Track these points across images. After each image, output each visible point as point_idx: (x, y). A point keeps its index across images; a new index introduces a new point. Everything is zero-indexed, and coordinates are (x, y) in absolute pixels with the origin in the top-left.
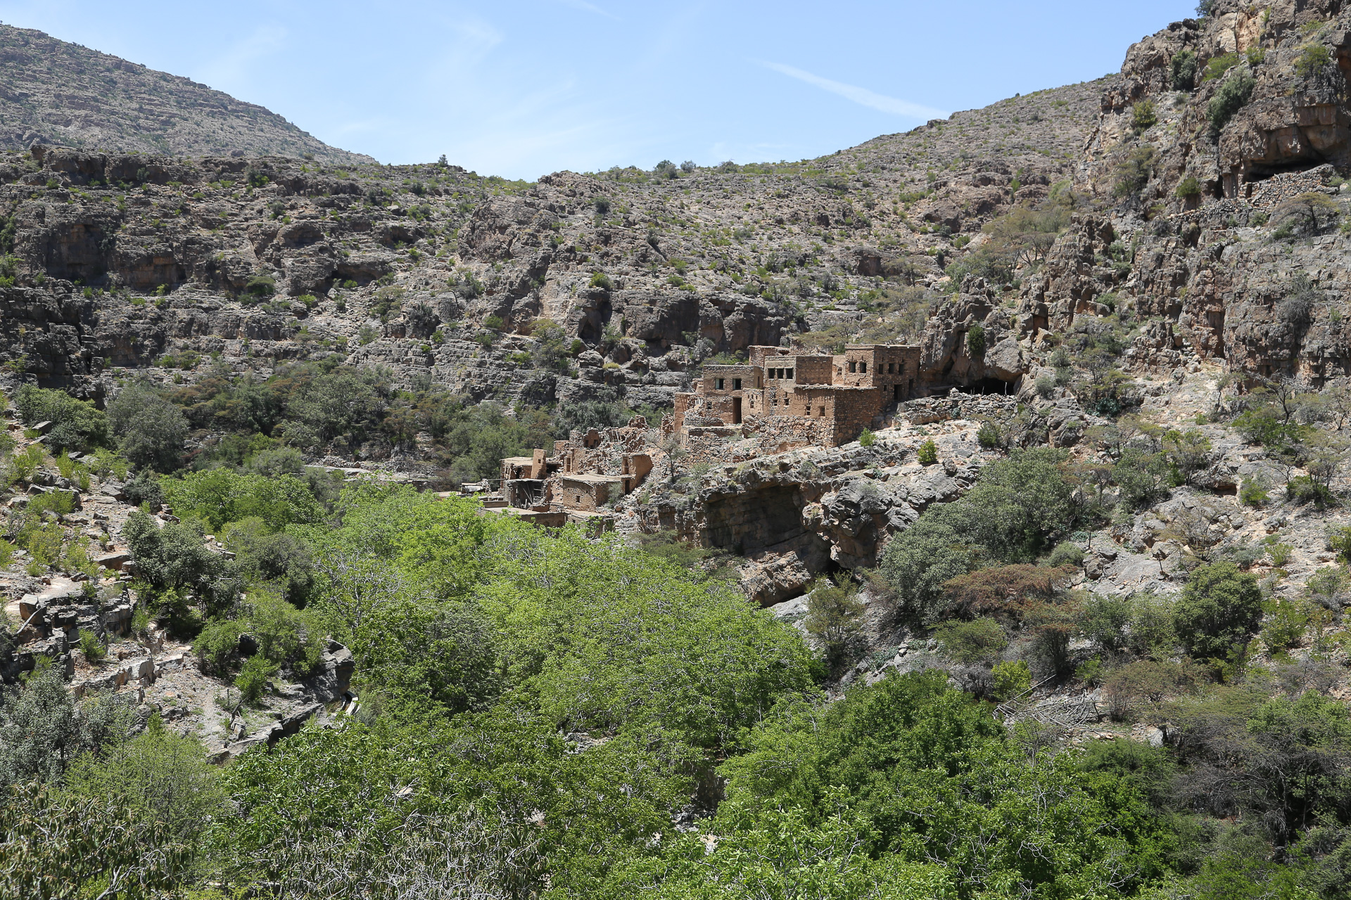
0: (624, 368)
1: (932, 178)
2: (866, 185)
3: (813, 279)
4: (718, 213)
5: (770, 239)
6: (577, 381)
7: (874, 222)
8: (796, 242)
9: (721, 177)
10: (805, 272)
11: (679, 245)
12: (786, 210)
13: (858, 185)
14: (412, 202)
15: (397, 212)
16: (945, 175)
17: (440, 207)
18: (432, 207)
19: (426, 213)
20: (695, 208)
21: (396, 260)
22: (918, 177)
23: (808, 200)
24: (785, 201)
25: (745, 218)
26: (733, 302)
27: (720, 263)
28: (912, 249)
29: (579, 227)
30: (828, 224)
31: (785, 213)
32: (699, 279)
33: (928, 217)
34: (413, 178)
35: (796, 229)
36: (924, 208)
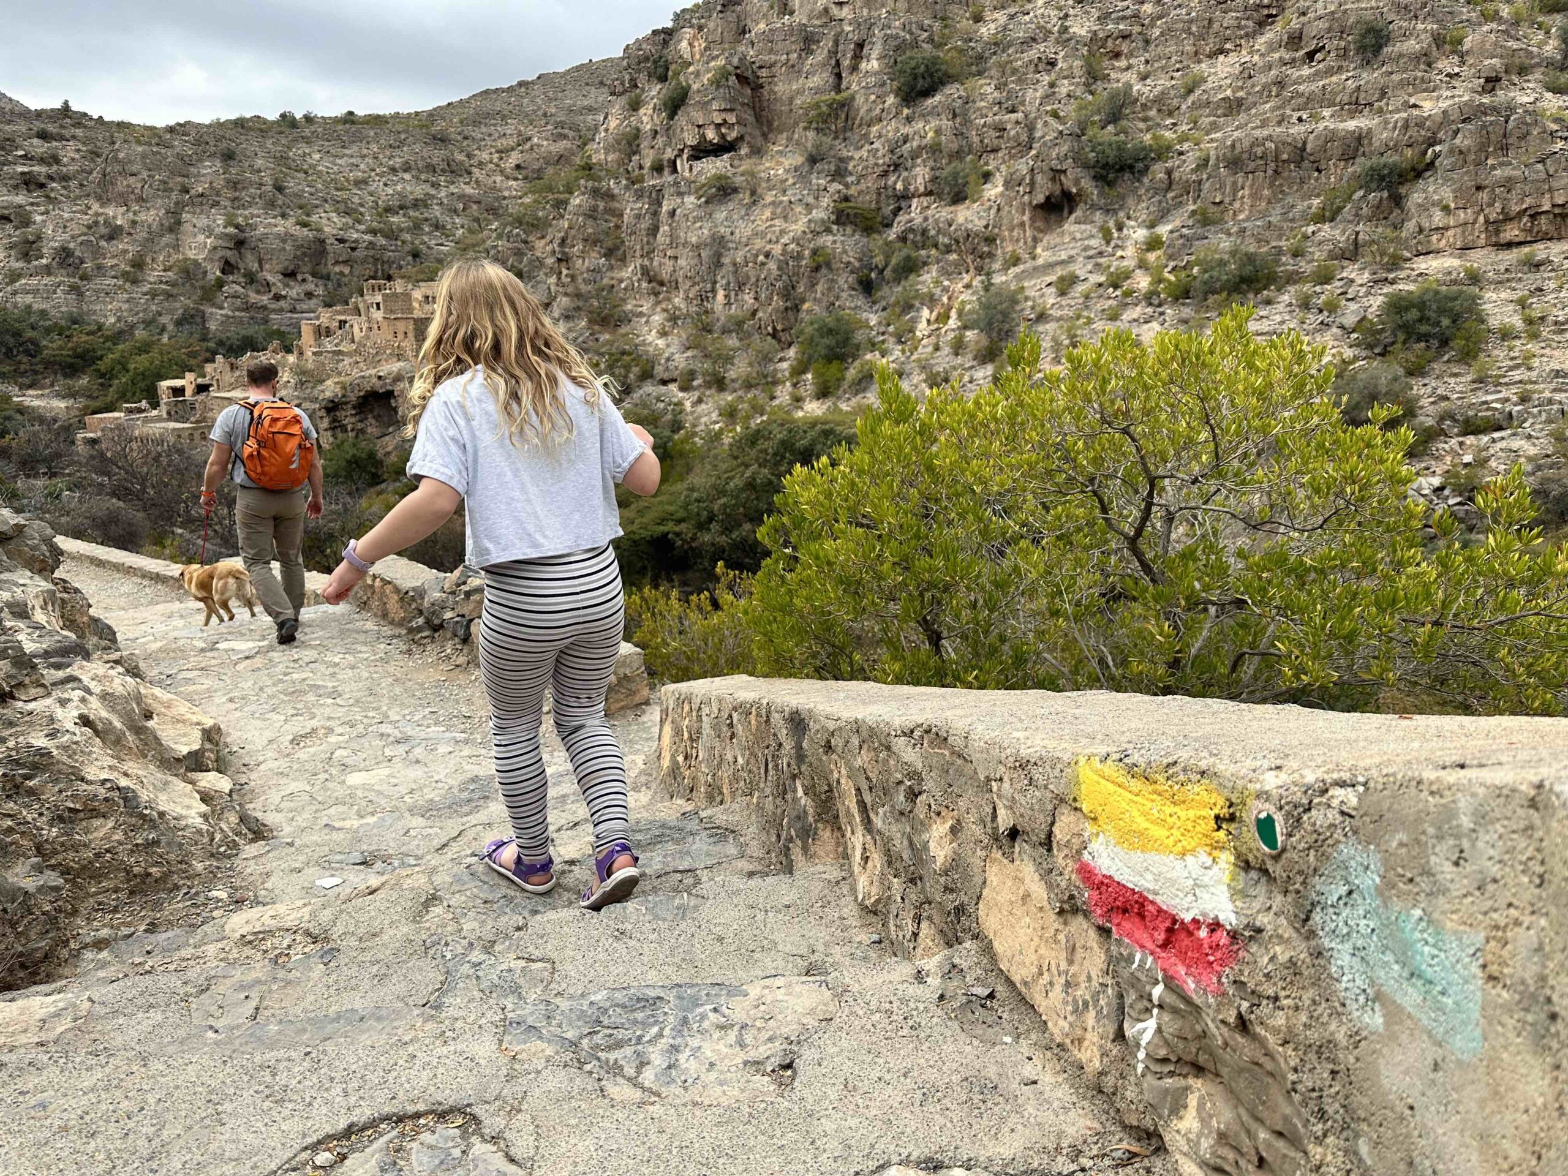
0: (265, 299)
1: (520, 134)
2: (466, 138)
3: (426, 220)
4: (339, 161)
5: (386, 185)
6: (223, 312)
7: (475, 170)
8: (409, 188)
9: (340, 127)
10: (417, 214)
11: (303, 191)
12: (398, 160)
13: (459, 138)
14: (39, 147)
15: (25, 157)
16: (530, 131)
17: (69, 152)
18: (61, 153)
19: (56, 160)
20: (317, 156)
21: (32, 204)
22: (509, 132)
23: (417, 151)
24: (397, 152)
25: (362, 166)
26: (356, 241)
27: (342, 207)
28: (506, 194)
29: (209, 175)
30: (435, 171)
31: (397, 162)
32: (324, 221)
33: (518, 167)
34: (38, 123)
35: (407, 176)
36: (514, 158)
